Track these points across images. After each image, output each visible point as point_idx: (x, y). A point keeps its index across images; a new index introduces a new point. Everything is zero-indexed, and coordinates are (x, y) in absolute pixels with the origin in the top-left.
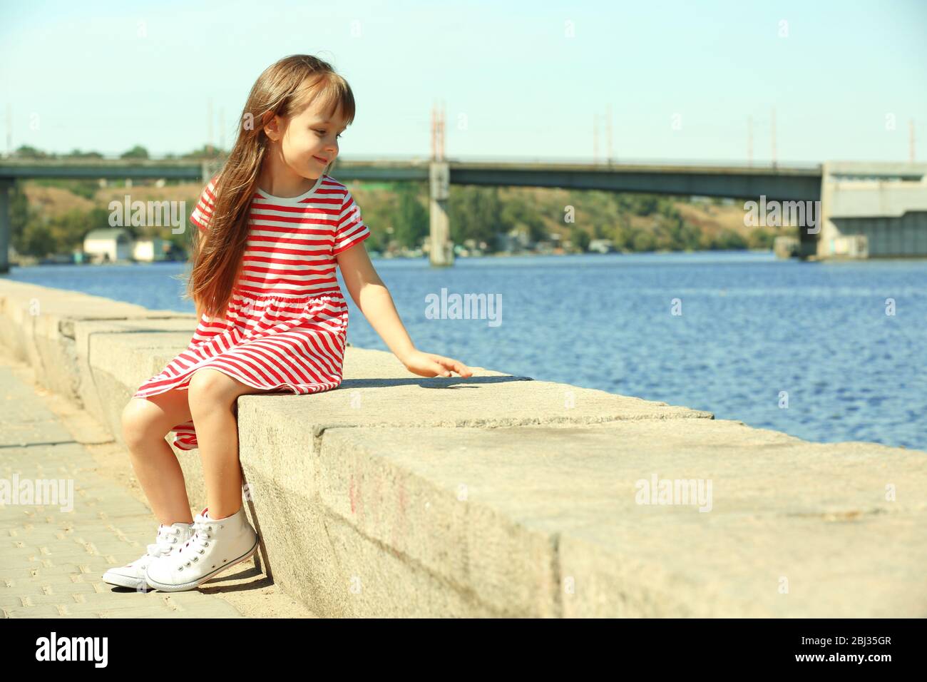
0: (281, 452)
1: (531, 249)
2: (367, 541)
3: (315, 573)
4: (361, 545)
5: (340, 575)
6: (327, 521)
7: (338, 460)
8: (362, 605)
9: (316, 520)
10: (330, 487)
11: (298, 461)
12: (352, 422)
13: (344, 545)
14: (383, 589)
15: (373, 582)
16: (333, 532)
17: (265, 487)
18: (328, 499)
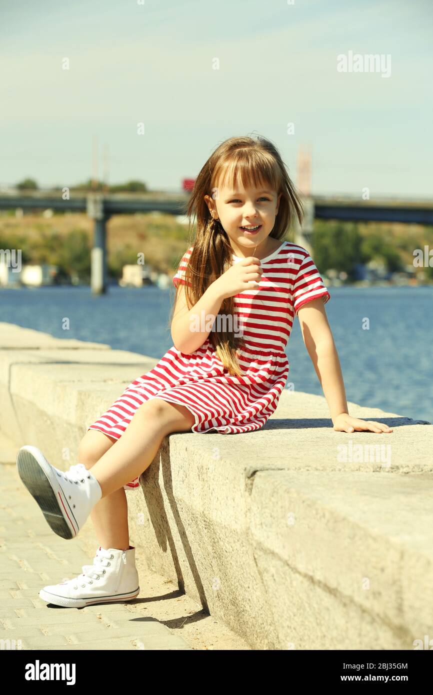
0: (211, 489)
1: (388, 279)
2: (297, 575)
3: (240, 598)
4: (290, 578)
5: (266, 602)
6: (257, 554)
7: (270, 500)
8: (289, 631)
9: (245, 552)
10: (261, 524)
11: (229, 498)
12: (280, 466)
13: (273, 576)
14: (312, 619)
15: (302, 611)
16: (262, 564)
17: (194, 518)
18: (258, 534)
